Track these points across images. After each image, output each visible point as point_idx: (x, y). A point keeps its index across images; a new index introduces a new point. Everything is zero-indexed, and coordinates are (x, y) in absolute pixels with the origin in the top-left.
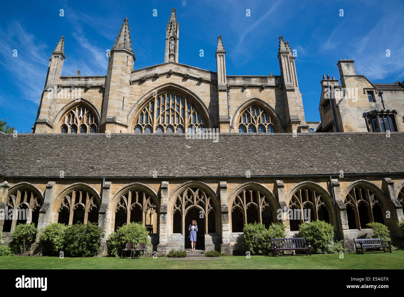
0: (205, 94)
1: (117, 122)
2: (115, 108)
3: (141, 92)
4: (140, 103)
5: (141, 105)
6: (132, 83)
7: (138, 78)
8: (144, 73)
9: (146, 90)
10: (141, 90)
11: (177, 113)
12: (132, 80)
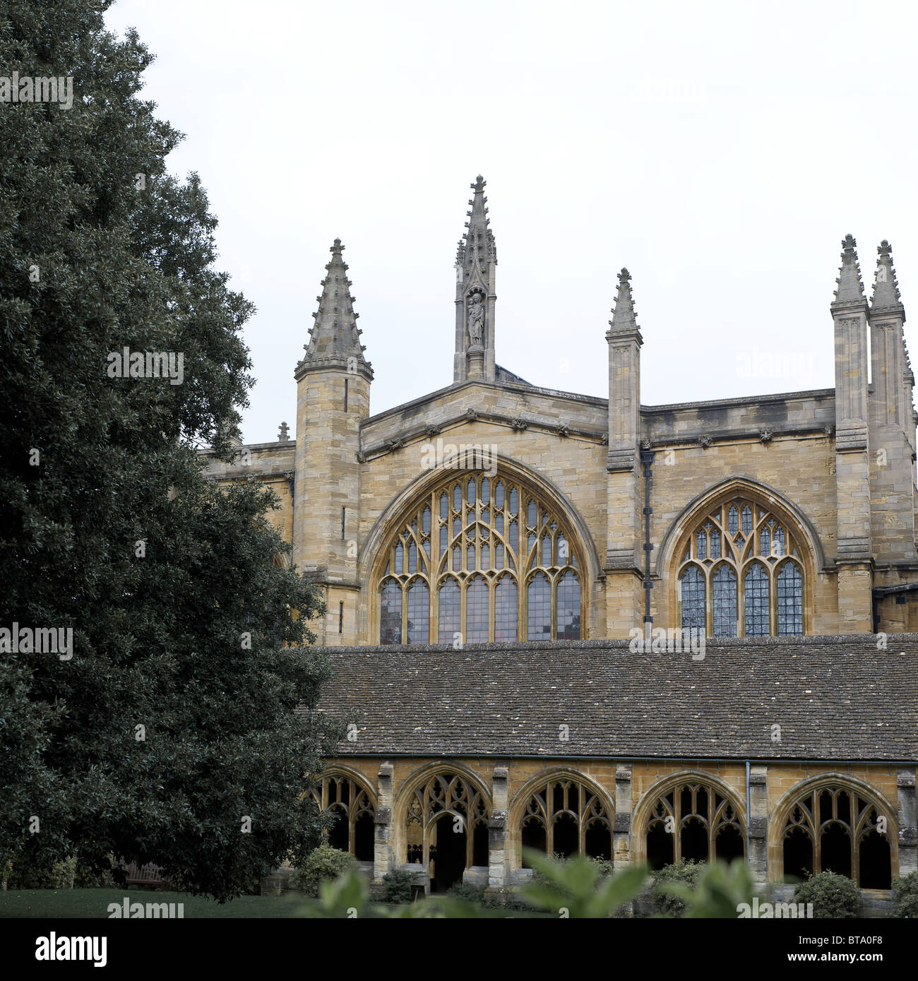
0: (575, 477)
1: (331, 579)
2: (322, 541)
3: (391, 483)
4: (389, 518)
5: (394, 520)
6: (364, 457)
7: (381, 443)
8: (398, 424)
9: (403, 476)
10: (392, 477)
11: (496, 538)
12: (365, 448)
